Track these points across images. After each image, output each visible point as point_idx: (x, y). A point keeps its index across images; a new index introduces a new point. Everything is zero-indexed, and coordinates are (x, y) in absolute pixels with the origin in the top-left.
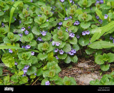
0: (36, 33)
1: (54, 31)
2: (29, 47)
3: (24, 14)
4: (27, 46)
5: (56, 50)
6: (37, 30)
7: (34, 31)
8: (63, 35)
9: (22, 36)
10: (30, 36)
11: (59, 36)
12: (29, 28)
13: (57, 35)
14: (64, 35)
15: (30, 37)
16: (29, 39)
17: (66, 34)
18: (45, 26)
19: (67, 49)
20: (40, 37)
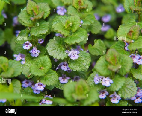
0: (57, 54)
1: (95, 44)
2: (42, 87)
3: (29, 12)
4: (36, 85)
5: (103, 92)
6: (59, 47)
7: (52, 49)
8: (119, 60)
9: (23, 59)
10: (42, 62)
11: (110, 63)
12: (41, 43)
13: (106, 61)
14: (121, 60)
15: (42, 65)
16: (40, 68)
17: (125, 60)
18: (79, 39)
19: (126, 90)
20: (66, 63)
